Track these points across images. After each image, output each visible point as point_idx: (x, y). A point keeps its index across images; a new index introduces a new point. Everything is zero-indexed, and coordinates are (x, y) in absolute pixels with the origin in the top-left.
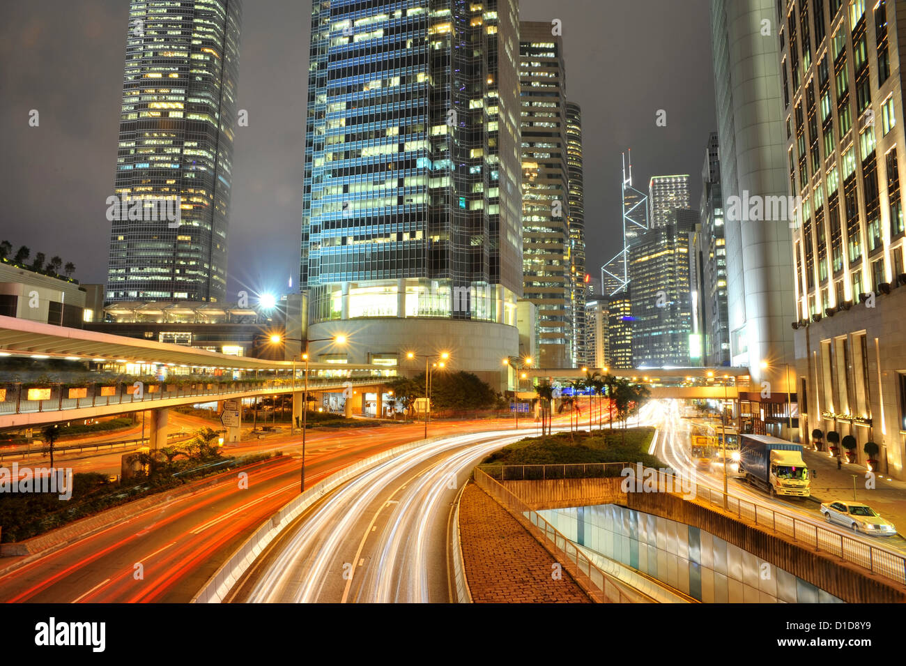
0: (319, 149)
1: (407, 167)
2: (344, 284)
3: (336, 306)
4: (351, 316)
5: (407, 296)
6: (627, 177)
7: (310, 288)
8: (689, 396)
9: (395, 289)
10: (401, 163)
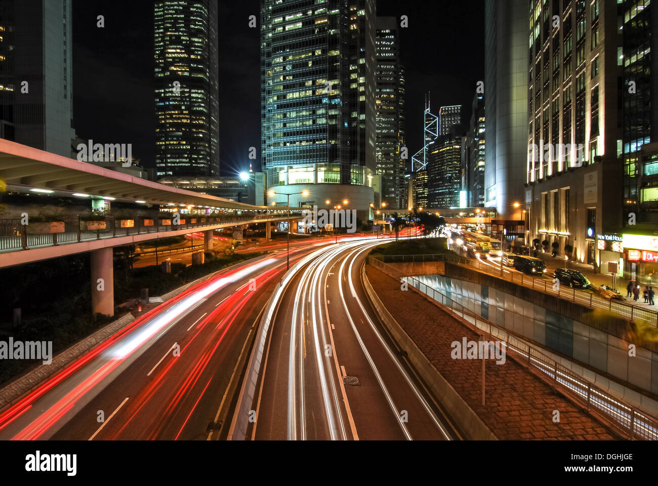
0: (269, 93)
1: (317, 103)
2: (286, 167)
3: (282, 177)
4: (290, 183)
5: (318, 172)
6: (427, 108)
7: (267, 169)
8: (459, 222)
9: (313, 169)
10: (314, 101)
